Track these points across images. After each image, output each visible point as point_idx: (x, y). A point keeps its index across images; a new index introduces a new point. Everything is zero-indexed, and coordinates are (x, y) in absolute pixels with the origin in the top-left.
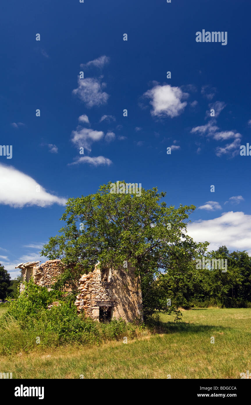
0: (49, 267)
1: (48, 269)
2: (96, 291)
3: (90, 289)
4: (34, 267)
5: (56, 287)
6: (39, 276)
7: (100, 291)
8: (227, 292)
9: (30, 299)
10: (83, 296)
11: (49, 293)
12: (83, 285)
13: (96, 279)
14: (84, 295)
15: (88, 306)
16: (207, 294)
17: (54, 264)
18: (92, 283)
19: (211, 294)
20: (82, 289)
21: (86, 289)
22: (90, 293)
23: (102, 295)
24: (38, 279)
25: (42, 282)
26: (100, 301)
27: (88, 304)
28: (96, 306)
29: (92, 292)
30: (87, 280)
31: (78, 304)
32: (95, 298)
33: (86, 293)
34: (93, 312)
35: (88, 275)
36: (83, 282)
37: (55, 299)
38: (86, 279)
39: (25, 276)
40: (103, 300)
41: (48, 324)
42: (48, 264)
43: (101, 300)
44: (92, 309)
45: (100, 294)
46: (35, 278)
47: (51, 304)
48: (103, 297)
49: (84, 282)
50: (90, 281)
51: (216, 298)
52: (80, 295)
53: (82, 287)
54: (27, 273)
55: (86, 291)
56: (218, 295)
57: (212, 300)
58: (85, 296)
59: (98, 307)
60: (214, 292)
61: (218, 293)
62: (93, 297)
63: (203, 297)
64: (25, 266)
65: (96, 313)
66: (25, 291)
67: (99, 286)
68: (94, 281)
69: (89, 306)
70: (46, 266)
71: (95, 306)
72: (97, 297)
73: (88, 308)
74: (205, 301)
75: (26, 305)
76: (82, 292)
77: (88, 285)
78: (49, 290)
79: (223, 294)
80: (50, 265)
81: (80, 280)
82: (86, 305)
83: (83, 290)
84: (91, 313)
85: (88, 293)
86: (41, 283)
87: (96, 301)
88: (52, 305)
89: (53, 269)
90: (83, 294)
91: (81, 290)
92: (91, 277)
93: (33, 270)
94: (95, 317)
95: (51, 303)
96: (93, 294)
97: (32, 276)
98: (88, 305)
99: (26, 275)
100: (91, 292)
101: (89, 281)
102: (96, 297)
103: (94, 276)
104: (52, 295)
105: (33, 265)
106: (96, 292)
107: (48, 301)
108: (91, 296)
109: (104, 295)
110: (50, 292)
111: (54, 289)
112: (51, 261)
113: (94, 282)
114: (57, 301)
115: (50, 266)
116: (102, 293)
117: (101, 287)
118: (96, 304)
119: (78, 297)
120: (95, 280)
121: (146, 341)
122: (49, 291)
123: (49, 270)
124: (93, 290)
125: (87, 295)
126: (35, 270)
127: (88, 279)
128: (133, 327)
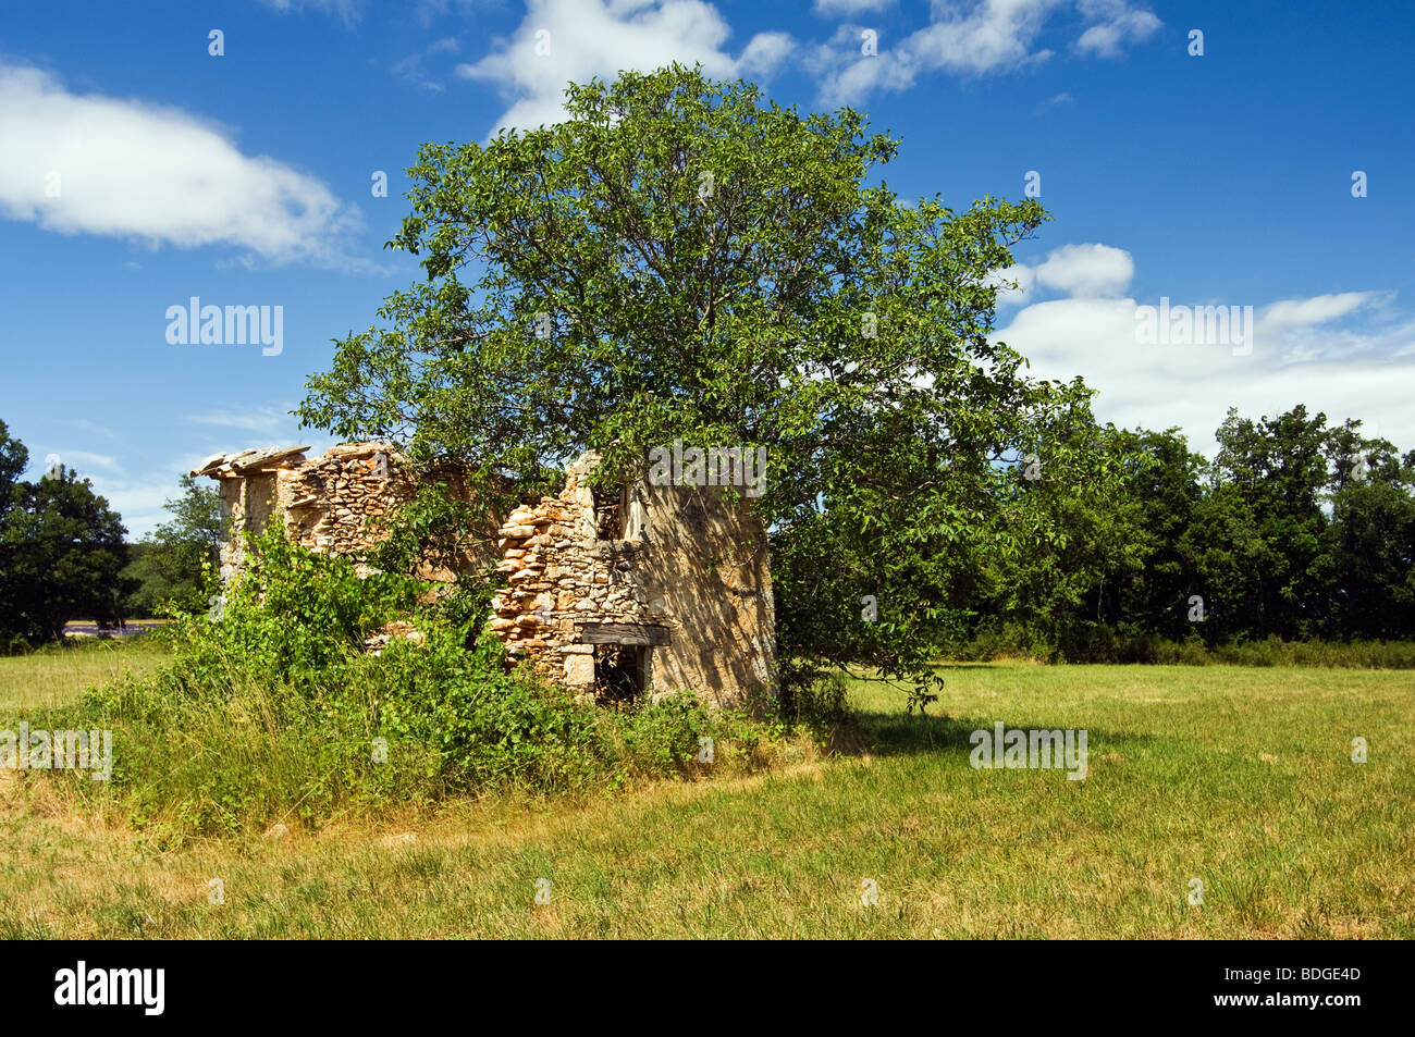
0: (344, 474)
1: (340, 484)
2: (579, 578)
3: (552, 572)
4: (282, 473)
5: (389, 559)
6: (307, 513)
7: (595, 582)
8: (1077, 601)
9: (278, 608)
10: (520, 600)
11: (364, 586)
12: (519, 552)
13: (576, 530)
14: (527, 597)
15: (544, 639)
16: (991, 608)
17: (363, 463)
18: (558, 545)
19: (1011, 606)
20: (517, 570)
21: (534, 569)
22: (551, 589)
23: (605, 596)
24: (303, 526)
25: (323, 540)
26: (597, 620)
27: (545, 631)
28: (581, 643)
29: (562, 582)
30: (535, 533)
31: (501, 633)
32: (574, 608)
33: (534, 586)
34: (567, 665)
35: (541, 512)
36: (518, 542)
37: (392, 610)
38: (529, 529)
39: (242, 510)
40: (608, 620)
41: (385, 712)
42: (337, 464)
43: (601, 617)
44: (564, 655)
45: (594, 593)
46: (288, 518)
47: (379, 632)
48: (607, 605)
49: (524, 538)
50: (547, 535)
51: (1028, 622)
52: (509, 596)
53: (515, 563)
54: (247, 497)
55: (536, 580)
56: (1039, 611)
57: (1011, 631)
58: (533, 598)
59: (589, 648)
60: (1023, 598)
61: (1039, 605)
62: (563, 603)
63: (973, 621)
64: (240, 464)
65: (580, 669)
66: (248, 576)
67: (589, 560)
68: (565, 537)
69: (550, 643)
70: (332, 472)
71: (574, 643)
72: (583, 604)
73: (546, 647)
74: (979, 636)
75: (265, 634)
76: (515, 581)
77: (540, 552)
78: (363, 571)
79: (1062, 605)
80: (345, 466)
81: (501, 532)
82: (537, 637)
83: (518, 575)
84: (562, 668)
85: (545, 586)
86: (319, 542)
87: (581, 620)
88: (381, 637)
89: (364, 483)
90: (522, 589)
91: (512, 573)
92: (555, 521)
93: (280, 487)
94: (579, 687)
95: (376, 626)
96: (563, 592)
97: (275, 512)
98: (547, 635)
99: (247, 507)
100: (556, 584)
101: (545, 538)
102: (579, 606)
103: (564, 514)
104: (377, 594)
105: (274, 461)
106: (578, 583)
107: (363, 620)
108: (556, 600)
109: (611, 597)
110: (369, 579)
111: (378, 567)
112: (351, 448)
113: (566, 542)
114: (401, 618)
115: (349, 471)
116: (604, 590)
117: (600, 565)
118: (578, 635)
119: (497, 603)
120: (570, 532)
121: (805, 782)
122: (364, 577)
123: (346, 487)
124: (563, 577)
125: (540, 596)
126: (288, 485)
127: (541, 526)
128: (747, 730)
